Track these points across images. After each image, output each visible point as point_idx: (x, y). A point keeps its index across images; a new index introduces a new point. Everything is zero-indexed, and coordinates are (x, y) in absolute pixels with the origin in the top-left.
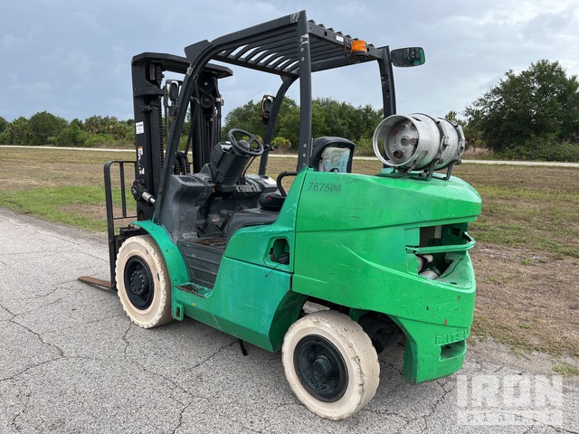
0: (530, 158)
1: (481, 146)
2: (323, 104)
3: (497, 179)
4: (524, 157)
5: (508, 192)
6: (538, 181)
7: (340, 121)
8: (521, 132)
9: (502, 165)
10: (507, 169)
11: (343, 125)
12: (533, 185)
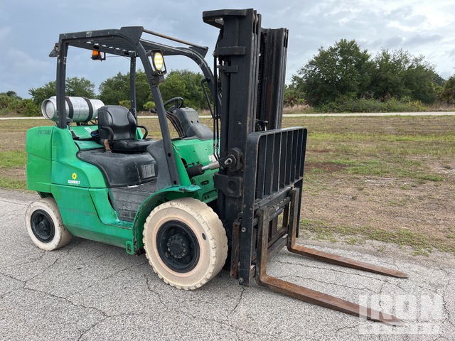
0: (340, 111)
1: (301, 103)
2: (183, 75)
3: (328, 127)
4: (335, 110)
5: (340, 136)
6: (356, 127)
7: (197, 88)
8: (331, 92)
9: (325, 117)
10: (331, 119)
11: (200, 90)
12: (354, 130)
